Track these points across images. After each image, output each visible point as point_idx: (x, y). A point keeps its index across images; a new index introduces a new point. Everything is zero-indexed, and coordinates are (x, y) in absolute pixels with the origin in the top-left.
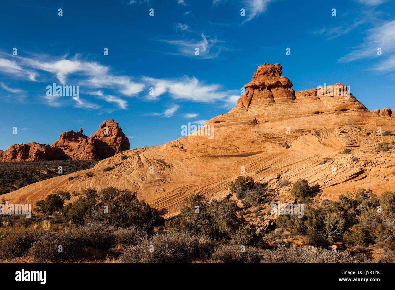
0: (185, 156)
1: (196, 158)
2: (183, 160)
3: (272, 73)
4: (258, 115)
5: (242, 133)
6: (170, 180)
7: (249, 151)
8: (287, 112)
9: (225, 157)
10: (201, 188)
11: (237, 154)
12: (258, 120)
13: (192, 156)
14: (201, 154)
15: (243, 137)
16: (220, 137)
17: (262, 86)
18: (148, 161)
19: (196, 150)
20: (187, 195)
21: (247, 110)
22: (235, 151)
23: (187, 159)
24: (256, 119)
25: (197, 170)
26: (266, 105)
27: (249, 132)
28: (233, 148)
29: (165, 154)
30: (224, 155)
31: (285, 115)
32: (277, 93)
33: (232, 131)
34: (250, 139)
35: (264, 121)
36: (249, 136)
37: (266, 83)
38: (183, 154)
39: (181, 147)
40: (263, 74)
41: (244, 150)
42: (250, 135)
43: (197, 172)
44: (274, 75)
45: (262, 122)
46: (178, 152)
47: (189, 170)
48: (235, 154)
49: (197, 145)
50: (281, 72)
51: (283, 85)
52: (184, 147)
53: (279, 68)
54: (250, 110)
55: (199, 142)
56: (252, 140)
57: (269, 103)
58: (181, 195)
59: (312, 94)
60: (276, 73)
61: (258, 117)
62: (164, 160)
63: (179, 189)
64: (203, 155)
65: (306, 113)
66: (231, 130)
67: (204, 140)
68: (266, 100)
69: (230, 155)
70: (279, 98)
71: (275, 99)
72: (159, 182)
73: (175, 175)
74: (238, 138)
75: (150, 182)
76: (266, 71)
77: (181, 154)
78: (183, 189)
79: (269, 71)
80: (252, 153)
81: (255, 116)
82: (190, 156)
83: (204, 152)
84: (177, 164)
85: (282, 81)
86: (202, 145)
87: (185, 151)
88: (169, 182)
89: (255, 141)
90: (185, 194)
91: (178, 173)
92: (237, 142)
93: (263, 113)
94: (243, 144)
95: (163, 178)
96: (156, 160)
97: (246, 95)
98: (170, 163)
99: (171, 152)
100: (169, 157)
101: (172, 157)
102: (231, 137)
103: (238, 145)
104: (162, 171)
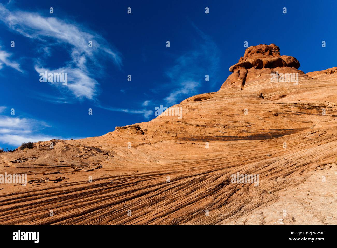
0: (142, 139)
1: (164, 142)
2: (137, 146)
3: (268, 52)
6: (97, 167)
11: (249, 134)
12: (266, 96)
13: (156, 139)
14: (174, 135)
16: (209, 110)
17: (258, 64)
19: (165, 130)
20: (147, 187)
21: (242, 89)
22: (244, 129)
23: (145, 145)
24: (261, 94)
25: (170, 154)
28: (238, 124)
29: (104, 140)
30: (223, 137)
33: (229, 104)
35: (277, 97)
37: (263, 61)
38: (140, 137)
40: (255, 52)
41: (264, 127)
44: (271, 54)
45: (273, 99)
46: (129, 134)
48: (245, 134)
50: (279, 52)
51: (287, 64)
52: (141, 127)
53: (275, 48)
55: (170, 119)
59: (334, 71)
61: (266, 92)
62: (100, 147)
63: (116, 178)
64: (178, 136)
69: (235, 136)
72: (61, 169)
76: (261, 50)
77: (134, 138)
79: (264, 49)
80: (281, 132)
81: (261, 91)
82: (152, 139)
83: (179, 132)
84: (124, 151)
85: (285, 58)
86: (177, 123)
87: (143, 133)
88: (93, 170)
89: (280, 113)
90: (136, 186)
91: (124, 160)
92: (243, 117)
93: (273, 87)
94: (257, 118)
95: (81, 163)
96: (85, 146)
97: (237, 73)
98: (110, 150)
99: (115, 136)
100: (111, 143)
101: (117, 143)
102: (230, 111)
103: (248, 120)
104: (87, 156)
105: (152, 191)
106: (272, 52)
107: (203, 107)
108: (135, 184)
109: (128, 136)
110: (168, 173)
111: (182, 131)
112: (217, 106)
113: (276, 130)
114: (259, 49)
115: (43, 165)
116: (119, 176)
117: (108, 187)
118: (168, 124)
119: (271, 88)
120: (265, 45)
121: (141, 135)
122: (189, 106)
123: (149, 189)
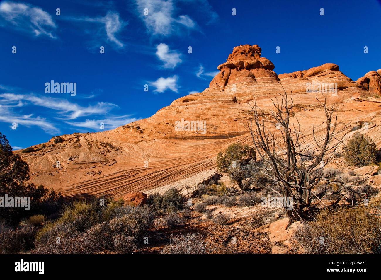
0: (141, 137)
1: (156, 140)
2: (137, 143)
3: (251, 54)
4: (238, 93)
5: (220, 111)
6: (114, 162)
7: (232, 131)
8: (274, 90)
9: (197, 139)
10: (162, 170)
11: (214, 135)
12: (238, 99)
13: (151, 138)
14: (164, 135)
15: (222, 114)
16: (191, 114)
17: (240, 66)
18: (88, 143)
19: (158, 130)
20: (138, 178)
21: (223, 90)
22: (212, 131)
23: (143, 142)
24: (235, 97)
25: (157, 152)
26: (247, 84)
27: (229, 110)
28: (209, 127)
29: (114, 136)
30: (197, 136)
31: (272, 93)
32: (258, 73)
33: (206, 109)
34: (232, 116)
35: (246, 100)
36: (230, 114)
37: (245, 63)
38: (139, 136)
39: (137, 127)
40: (240, 53)
41: (224, 130)
42: (232, 112)
43: (157, 154)
44: (253, 55)
45: (243, 102)
46: (132, 133)
47: (145, 152)
48: (212, 135)
49: (159, 124)
50: (260, 54)
51: (264, 66)
52: (141, 127)
53: (258, 49)
54: (228, 89)
55: (161, 121)
56: (234, 118)
57: (250, 81)
58: (127, 178)
59: (297, 76)
60: (255, 54)
61: (239, 96)
62: (112, 143)
63: (126, 172)
64: (166, 136)
65: (297, 91)
66: (205, 107)
67: (168, 119)
68: (247, 79)
69: (205, 136)
70: (261, 78)
71: (256, 79)
72: (95, 165)
73: (123, 157)
74: (215, 115)
75: (81, 163)
76: (245, 51)
77: (135, 136)
78: (132, 171)
79: (247, 51)
80: (235, 134)
81: (235, 95)
82: (148, 137)
83: (167, 132)
84: (128, 147)
85: (262, 61)
86: (166, 125)
87: (142, 132)
88: (112, 165)
89: (239, 119)
90: (134, 177)
91: (129, 156)
92: (214, 121)
93: (244, 92)
94: (222, 122)
95: (105, 160)
96: (101, 143)
97: (222, 74)
98: (119, 146)
99: (122, 133)
100: (119, 139)
101: (123, 139)
102: (205, 115)
103: (216, 124)
104: (105, 153)
105: (139, 180)
106: (255, 53)
107: (187, 111)
108: (134, 176)
109: (131, 134)
110: (151, 168)
111: (169, 131)
112: (197, 111)
113: (232, 132)
114: (243, 51)
115: (85, 162)
116: (127, 170)
117: (123, 177)
118: (160, 125)
119: (243, 92)
120: (250, 46)
121: (140, 134)
122: (177, 108)
123: (138, 179)
